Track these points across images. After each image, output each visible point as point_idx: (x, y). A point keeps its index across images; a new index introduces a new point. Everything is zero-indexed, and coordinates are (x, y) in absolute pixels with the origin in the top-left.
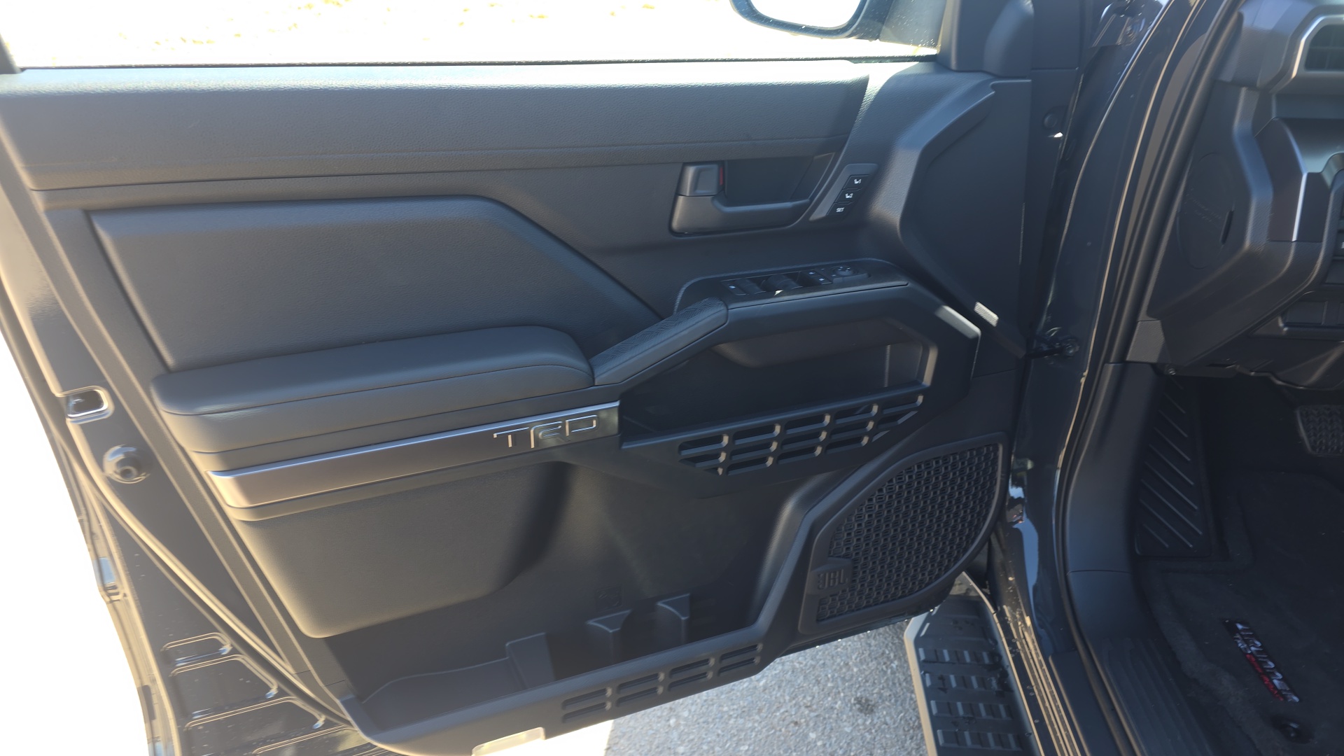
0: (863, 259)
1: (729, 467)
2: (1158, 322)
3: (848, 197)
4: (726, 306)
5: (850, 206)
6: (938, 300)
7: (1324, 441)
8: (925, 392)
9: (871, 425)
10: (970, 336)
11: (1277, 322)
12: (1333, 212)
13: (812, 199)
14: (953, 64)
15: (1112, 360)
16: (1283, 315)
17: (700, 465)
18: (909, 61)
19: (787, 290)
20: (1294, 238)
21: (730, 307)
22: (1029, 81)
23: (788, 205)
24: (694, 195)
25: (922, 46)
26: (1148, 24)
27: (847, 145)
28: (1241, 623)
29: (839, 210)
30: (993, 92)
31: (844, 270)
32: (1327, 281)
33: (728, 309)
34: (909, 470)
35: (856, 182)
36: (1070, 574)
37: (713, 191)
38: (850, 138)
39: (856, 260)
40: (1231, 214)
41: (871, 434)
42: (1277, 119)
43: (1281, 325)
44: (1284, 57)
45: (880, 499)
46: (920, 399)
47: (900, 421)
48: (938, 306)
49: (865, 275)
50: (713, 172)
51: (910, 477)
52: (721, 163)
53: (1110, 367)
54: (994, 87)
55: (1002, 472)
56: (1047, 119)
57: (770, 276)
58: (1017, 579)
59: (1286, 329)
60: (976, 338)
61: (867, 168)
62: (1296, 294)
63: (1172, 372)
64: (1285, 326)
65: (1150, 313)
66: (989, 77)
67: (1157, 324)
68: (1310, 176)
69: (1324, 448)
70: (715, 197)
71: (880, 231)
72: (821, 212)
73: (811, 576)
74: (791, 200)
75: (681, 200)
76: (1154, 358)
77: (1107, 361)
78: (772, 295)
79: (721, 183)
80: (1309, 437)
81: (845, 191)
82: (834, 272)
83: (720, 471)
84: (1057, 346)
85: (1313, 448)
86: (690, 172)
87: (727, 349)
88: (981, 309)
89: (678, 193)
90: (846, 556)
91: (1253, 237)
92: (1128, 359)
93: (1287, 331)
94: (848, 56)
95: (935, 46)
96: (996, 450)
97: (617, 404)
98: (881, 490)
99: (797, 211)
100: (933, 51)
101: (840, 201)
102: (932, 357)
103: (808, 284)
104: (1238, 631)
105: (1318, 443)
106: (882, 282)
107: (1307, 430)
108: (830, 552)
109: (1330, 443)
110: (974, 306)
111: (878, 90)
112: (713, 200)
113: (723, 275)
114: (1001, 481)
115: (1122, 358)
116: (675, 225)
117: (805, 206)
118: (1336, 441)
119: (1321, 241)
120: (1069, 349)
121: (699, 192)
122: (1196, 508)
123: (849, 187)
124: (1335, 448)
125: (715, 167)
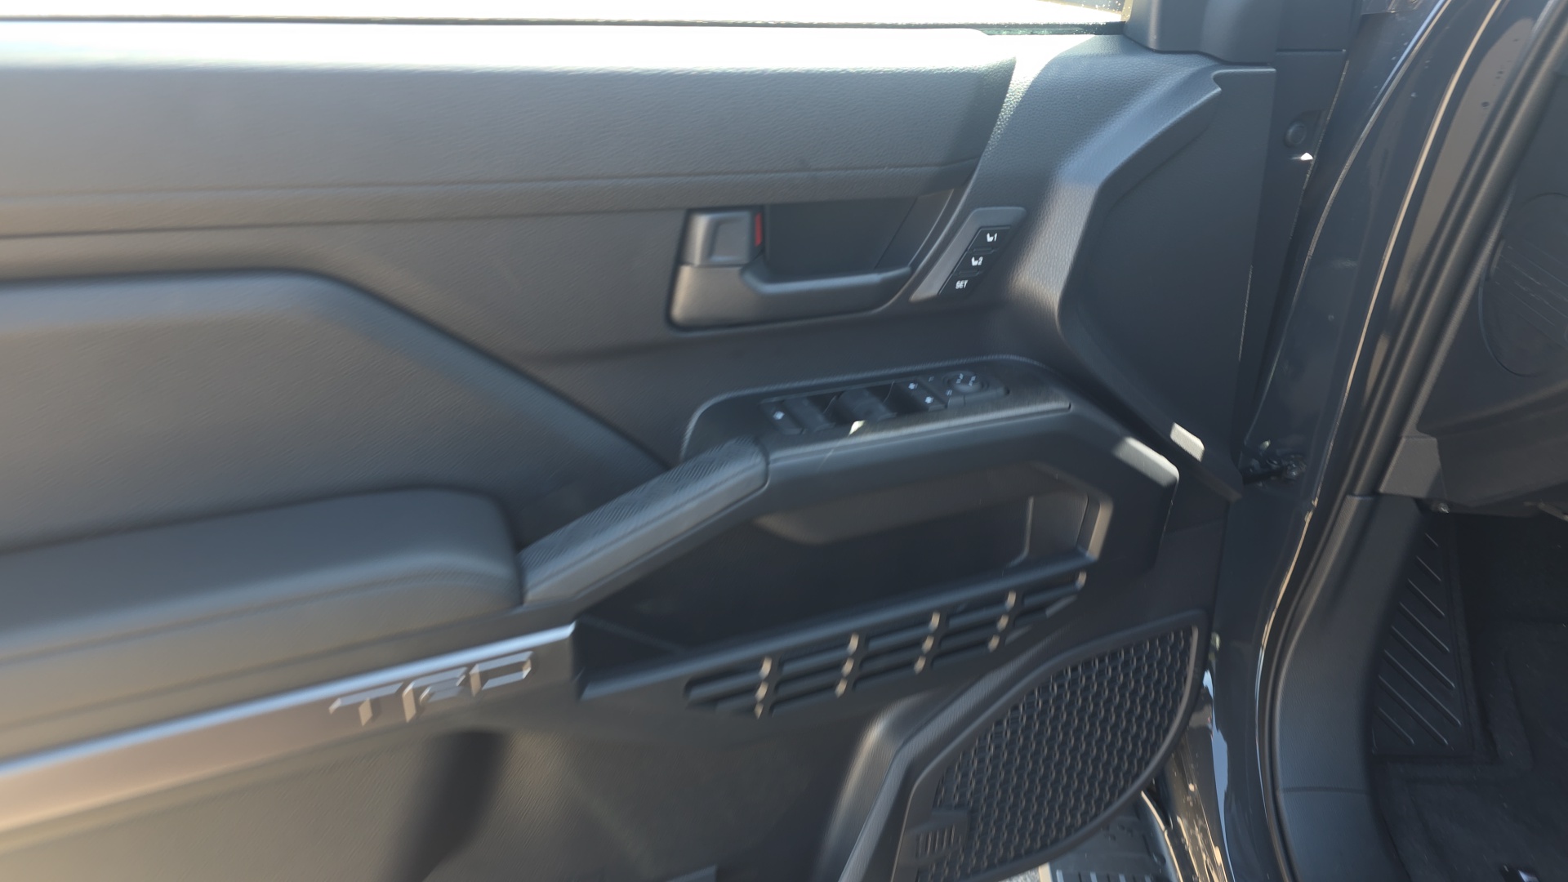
0: (996, 357)
1: (772, 704)
2: (1434, 440)
3: (974, 263)
4: (766, 455)
5: (977, 279)
6: (1115, 427)
8: (1090, 569)
9: (1003, 622)
10: (1164, 481)
13: (914, 266)
14: (1152, 39)
15: (1358, 490)
17: (725, 707)
18: (1077, 33)
19: (872, 425)
21: (774, 456)
22: (1273, 70)
23: (874, 278)
24: (708, 263)
25: (1100, 9)
27: (975, 176)
28: (1526, 872)
29: (960, 285)
30: (1219, 89)
31: (966, 381)
33: (768, 463)
34: (1060, 675)
35: (990, 239)
36: (1281, 796)
37: (742, 256)
38: (980, 164)
39: (985, 358)
41: (1003, 635)
45: (1014, 721)
46: (1082, 579)
47: (1050, 612)
48: (1118, 440)
49: (1001, 391)
50: (741, 229)
51: (1061, 686)
52: (757, 210)
53: (1353, 504)
54: (1218, 80)
55: (1196, 666)
56: (1291, 131)
57: (843, 392)
58: (1200, 787)
60: (1173, 485)
61: (1008, 214)
63: (1445, 510)
65: (1423, 426)
66: (1209, 63)
67: (1431, 442)
70: (745, 268)
71: (1026, 314)
72: (930, 288)
73: (904, 839)
74: (878, 268)
75: (686, 275)
76: (1421, 492)
77: (1350, 492)
78: (845, 433)
79: (758, 242)
81: (970, 252)
82: (950, 384)
83: (759, 710)
84: (1275, 465)
86: (701, 225)
87: (774, 523)
88: (1181, 435)
89: (680, 260)
90: (960, 806)
92: (1382, 489)
94: (979, 22)
95: (1120, 9)
96: (1189, 634)
97: (567, 631)
98: (1016, 708)
99: (889, 288)
100: (1115, 17)
101: (962, 270)
102: (1103, 518)
103: (906, 408)
106: (1029, 404)
108: (935, 802)
110: (1169, 429)
111: (1029, 83)
112: (742, 272)
113: (765, 389)
114: (1194, 679)
115: (1373, 491)
116: (679, 310)
117: (901, 281)
120: (1293, 469)
121: (718, 258)
122: (1452, 683)
123: (977, 246)
125: (745, 216)
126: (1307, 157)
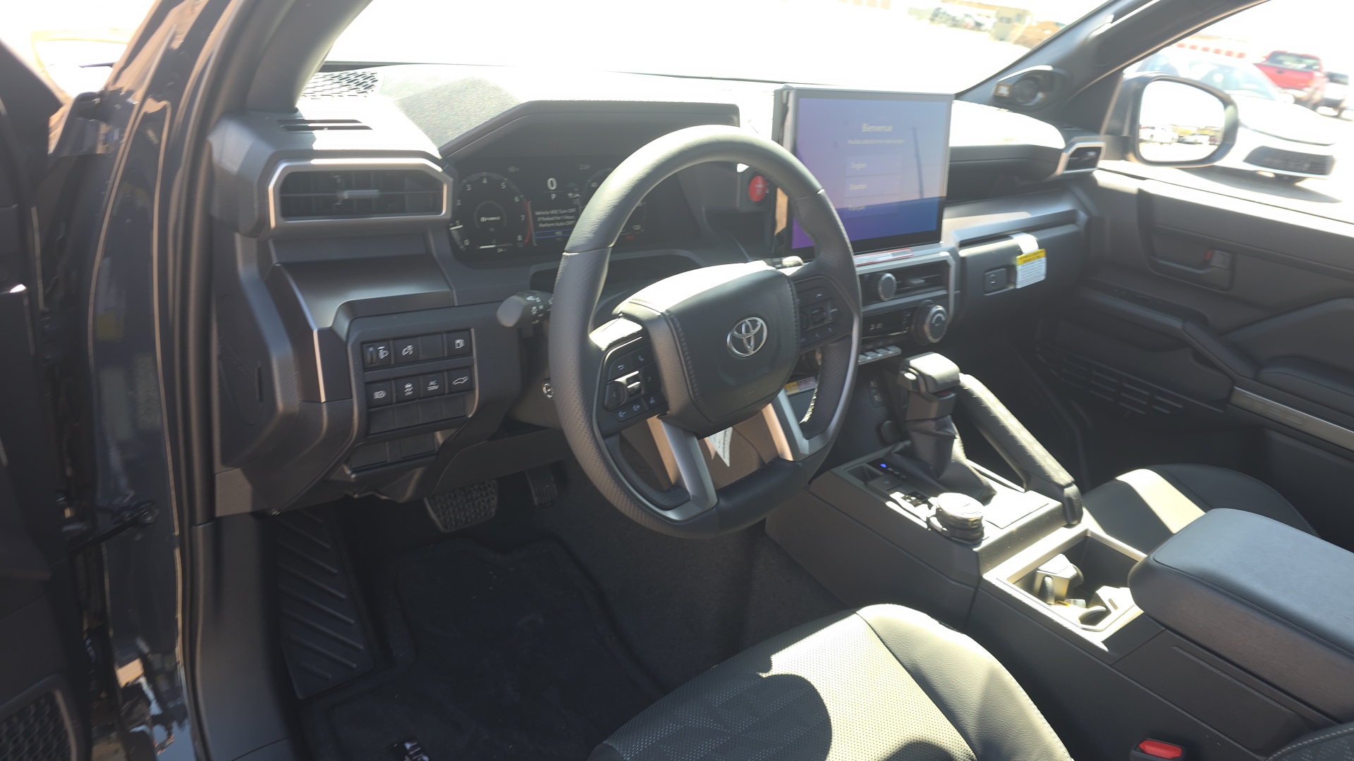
2: (238, 470)
7: (453, 517)
11: (343, 471)
12: (355, 366)
15: (199, 521)
16: (346, 462)
20: (323, 400)
26: (122, 132)
28: (409, 741)
32: (372, 432)
40: (259, 369)
42: (278, 265)
43: (348, 472)
44: (256, 206)
53: (200, 529)
59: (353, 476)
62: (347, 448)
63: (276, 512)
64: (353, 473)
65: (226, 462)
67: (237, 473)
68: (321, 332)
69: (454, 523)
76: (247, 508)
77: (193, 523)
80: (439, 517)
85: (445, 527)
91: (285, 397)
92: (218, 514)
93: (355, 478)
96: (52, 697)
104: (406, 752)
105: (448, 520)
107: (436, 511)
109: (458, 517)
115: (211, 517)
118: (463, 513)
119: (351, 397)
122: (352, 621)
124: (464, 520)
126: (20, 288)
